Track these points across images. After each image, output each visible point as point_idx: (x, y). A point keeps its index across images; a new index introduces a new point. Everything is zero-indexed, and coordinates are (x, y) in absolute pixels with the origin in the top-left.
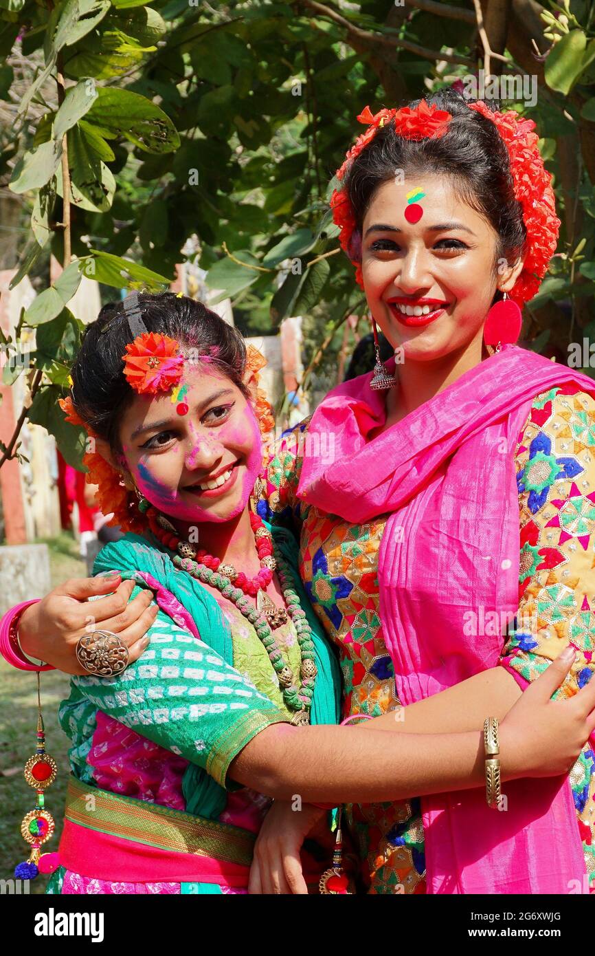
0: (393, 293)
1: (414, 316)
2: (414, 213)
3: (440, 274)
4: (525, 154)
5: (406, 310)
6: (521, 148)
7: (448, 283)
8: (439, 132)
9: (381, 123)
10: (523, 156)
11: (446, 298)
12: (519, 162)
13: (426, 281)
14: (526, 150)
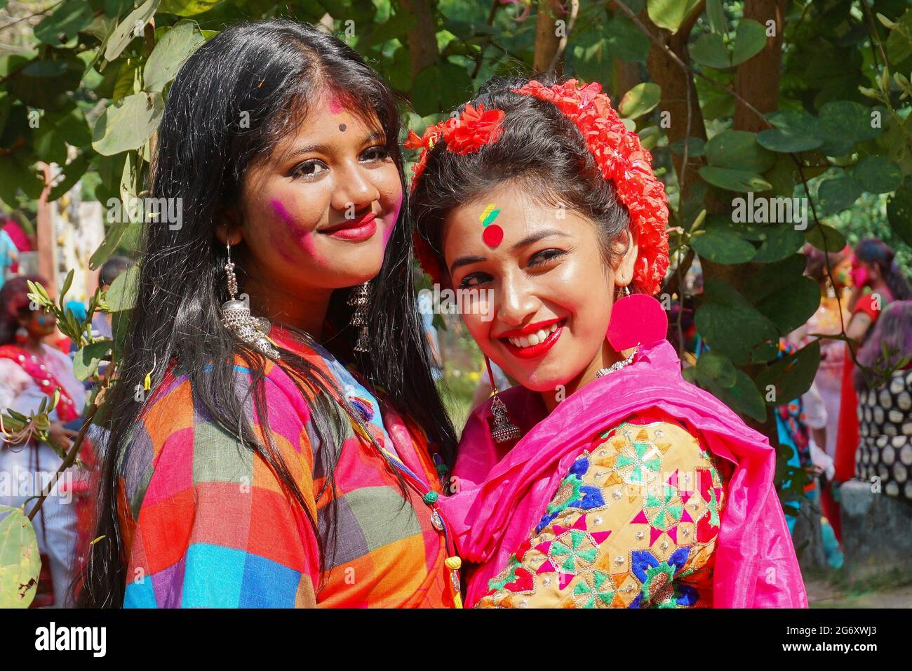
0: (500, 330)
1: (531, 346)
2: (493, 235)
3: (544, 292)
4: (597, 125)
5: (520, 342)
6: (591, 120)
7: (556, 299)
8: (495, 133)
9: (431, 144)
10: (596, 128)
11: (557, 315)
12: (594, 136)
13: (529, 307)
14: (598, 120)
